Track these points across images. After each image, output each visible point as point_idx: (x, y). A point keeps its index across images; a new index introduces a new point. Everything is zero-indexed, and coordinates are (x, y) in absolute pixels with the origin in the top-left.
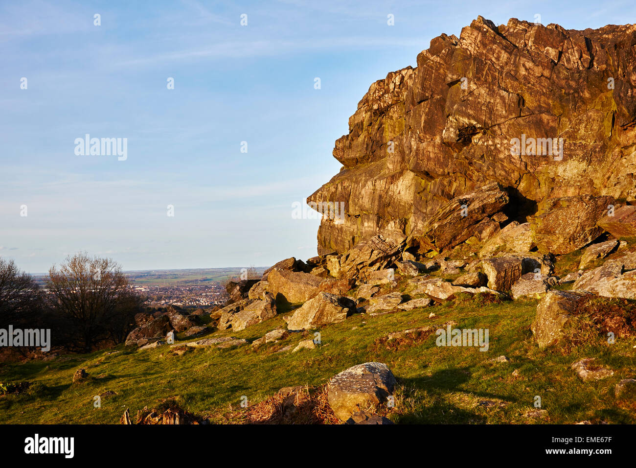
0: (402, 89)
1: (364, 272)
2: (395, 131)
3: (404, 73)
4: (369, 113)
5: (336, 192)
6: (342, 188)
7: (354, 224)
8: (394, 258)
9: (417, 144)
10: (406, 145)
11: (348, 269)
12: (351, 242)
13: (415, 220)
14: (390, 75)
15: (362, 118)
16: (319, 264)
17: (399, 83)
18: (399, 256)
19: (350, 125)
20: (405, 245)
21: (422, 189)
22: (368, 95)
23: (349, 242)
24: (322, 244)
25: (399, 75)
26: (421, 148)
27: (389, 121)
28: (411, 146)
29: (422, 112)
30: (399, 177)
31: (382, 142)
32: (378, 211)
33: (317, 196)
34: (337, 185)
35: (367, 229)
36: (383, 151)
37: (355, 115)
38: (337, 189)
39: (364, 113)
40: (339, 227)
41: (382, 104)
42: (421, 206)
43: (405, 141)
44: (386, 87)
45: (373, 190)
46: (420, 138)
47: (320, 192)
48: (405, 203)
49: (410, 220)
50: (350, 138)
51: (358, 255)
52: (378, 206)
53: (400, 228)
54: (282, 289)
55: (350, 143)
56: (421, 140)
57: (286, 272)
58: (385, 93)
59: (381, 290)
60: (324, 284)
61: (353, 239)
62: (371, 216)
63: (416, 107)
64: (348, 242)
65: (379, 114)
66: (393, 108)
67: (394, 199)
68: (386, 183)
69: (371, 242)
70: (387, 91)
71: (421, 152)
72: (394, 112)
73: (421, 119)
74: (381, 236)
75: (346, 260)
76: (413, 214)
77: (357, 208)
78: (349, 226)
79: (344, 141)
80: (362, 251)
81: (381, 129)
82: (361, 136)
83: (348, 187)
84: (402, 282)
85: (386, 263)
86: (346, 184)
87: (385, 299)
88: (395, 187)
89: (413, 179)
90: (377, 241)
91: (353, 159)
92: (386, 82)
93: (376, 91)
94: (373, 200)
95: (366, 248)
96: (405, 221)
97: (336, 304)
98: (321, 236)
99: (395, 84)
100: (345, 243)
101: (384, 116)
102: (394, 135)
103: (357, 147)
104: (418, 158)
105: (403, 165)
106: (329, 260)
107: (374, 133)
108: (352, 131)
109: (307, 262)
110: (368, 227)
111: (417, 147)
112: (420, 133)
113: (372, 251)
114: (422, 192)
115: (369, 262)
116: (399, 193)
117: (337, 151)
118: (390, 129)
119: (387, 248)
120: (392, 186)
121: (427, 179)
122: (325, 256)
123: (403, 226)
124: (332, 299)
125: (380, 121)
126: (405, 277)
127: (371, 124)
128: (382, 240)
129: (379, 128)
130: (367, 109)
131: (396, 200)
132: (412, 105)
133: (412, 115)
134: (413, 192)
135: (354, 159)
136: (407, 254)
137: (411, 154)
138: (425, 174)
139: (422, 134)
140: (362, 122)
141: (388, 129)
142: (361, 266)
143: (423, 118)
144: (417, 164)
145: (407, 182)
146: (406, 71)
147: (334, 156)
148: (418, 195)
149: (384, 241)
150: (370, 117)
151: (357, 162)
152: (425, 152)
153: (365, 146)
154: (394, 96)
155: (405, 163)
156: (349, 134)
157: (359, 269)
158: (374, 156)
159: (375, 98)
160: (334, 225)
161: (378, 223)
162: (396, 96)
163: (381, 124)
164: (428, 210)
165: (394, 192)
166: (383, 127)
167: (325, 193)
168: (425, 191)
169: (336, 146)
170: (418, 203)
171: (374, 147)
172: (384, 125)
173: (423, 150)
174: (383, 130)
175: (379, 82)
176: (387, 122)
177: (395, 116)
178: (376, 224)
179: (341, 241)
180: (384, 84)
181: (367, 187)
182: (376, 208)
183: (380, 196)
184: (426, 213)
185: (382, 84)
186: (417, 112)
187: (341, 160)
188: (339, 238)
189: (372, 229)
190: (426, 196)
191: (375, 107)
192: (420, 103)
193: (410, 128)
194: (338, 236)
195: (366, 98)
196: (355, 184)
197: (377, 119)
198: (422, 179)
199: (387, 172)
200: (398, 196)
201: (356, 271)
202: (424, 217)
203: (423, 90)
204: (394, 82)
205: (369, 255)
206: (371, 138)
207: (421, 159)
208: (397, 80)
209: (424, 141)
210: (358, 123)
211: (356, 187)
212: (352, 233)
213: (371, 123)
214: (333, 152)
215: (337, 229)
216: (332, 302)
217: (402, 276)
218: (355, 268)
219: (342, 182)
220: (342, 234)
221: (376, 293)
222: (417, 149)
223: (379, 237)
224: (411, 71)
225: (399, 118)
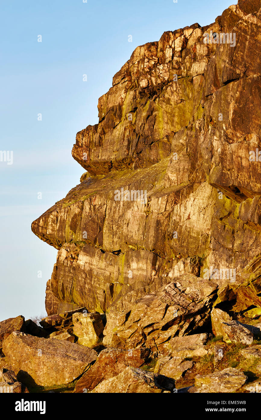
0: (185, 58)
1: (154, 339)
2: (173, 121)
3: (187, 33)
4: (132, 93)
5: (80, 214)
6: (90, 209)
7: (112, 265)
8: (198, 317)
9: (223, 144)
10: (204, 146)
11: (130, 334)
12: (108, 292)
13: (215, 260)
14: (166, 36)
15: (119, 100)
16: (60, 327)
17: (180, 49)
18: (205, 315)
19: (100, 110)
20: (215, 298)
21: (226, 213)
22: (131, 65)
23: (104, 292)
24: (58, 294)
25: (180, 36)
26: (228, 152)
27: (164, 107)
28: (212, 148)
29: (230, 97)
30: (188, 194)
31: (153, 138)
32: (155, 245)
33: (50, 220)
34: (83, 203)
35: (136, 272)
36: (153, 152)
37: (108, 94)
38: (82, 209)
39: (123, 91)
40: (87, 268)
41: (153, 79)
42: (224, 239)
43: (202, 140)
44: (160, 54)
45: (145, 212)
46: (226, 136)
47: (54, 213)
48: (198, 235)
49: (207, 260)
50: (99, 130)
51: (145, 314)
52: (154, 237)
53: (192, 272)
54: (27, 365)
55: (100, 138)
56: (228, 139)
57: (31, 339)
58: (158, 62)
59: (198, 365)
60: (104, 357)
61: (112, 287)
62: (142, 253)
63: (220, 89)
64: (102, 293)
65: (149, 95)
66: (172, 86)
67: (181, 227)
68: (167, 201)
69: (163, 294)
70: (161, 61)
71: (229, 157)
72: (172, 93)
73: (228, 108)
74: (178, 285)
75: (127, 320)
76: (212, 251)
77: (116, 240)
78: (103, 267)
79: (91, 134)
80: (152, 306)
81: (151, 117)
82: (118, 127)
83: (101, 206)
84: (231, 354)
85: (187, 325)
86: (97, 202)
87: (221, 377)
88: (183, 209)
89: (209, 198)
90: (173, 293)
91: (105, 163)
92: (160, 46)
93: (144, 59)
94: (146, 229)
95: (157, 302)
96: (199, 261)
97: (153, 384)
98: (57, 282)
99: (174, 49)
100: (96, 293)
101: (156, 98)
102: (172, 128)
103: (112, 143)
104: (223, 167)
105: (194, 175)
106: (78, 320)
107: (140, 124)
108: (103, 119)
109: (40, 323)
110: (138, 269)
111: (222, 149)
112: (227, 129)
113: (167, 307)
114: (226, 217)
115: (163, 324)
116: (189, 218)
117: (79, 149)
118: (166, 119)
119: (189, 302)
120: (177, 207)
121: (235, 199)
122: (70, 314)
123: (197, 269)
124: (145, 376)
125: (150, 106)
126: (234, 346)
127: (134, 110)
128: (180, 290)
129: (149, 116)
130: (127, 85)
131: (183, 229)
132: (214, 86)
133: (214, 100)
134: (210, 217)
135: (107, 162)
136: (219, 311)
137: (213, 159)
138: (233, 191)
139: (229, 131)
140: (120, 106)
141: (163, 119)
142: (150, 329)
143: (232, 106)
144: (223, 175)
145: (201, 201)
146: (191, 30)
147: (73, 156)
148: (219, 222)
149: (183, 292)
150: (133, 99)
151: (111, 168)
152: (234, 157)
153: (126, 143)
154: (172, 68)
155: (196, 172)
156: (97, 123)
157: (147, 334)
158: (140, 159)
159: (143, 70)
160: (79, 266)
161: (154, 264)
162: (175, 68)
163: (152, 110)
164: (235, 245)
165: (180, 217)
166: (156, 116)
167: (62, 215)
168: (231, 216)
169: (77, 141)
170: (221, 234)
171: (140, 146)
172: (156, 113)
173: (232, 154)
174: (155, 120)
175: (150, 46)
176: (162, 107)
177: (174, 98)
178: (151, 265)
179: (90, 290)
180: (157, 49)
181: (136, 208)
182: (151, 240)
183: (158, 223)
184: (232, 250)
185: (153, 49)
186: (223, 97)
187: (84, 164)
188: (87, 286)
189: (145, 273)
190: (233, 224)
191: (143, 83)
192: (226, 83)
193: (211, 120)
194: (85, 283)
195: (128, 69)
196: (112, 203)
197: (146, 103)
198: (227, 197)
199: (167, 185)
200: (187, 223)
201: (141, 338)
202: (230, 257)
203: (231, 64)
204: (173, 46)
205: (163, 312)
206: (134, 131)
207: (228, 167)
208: (178, 44)
209: (233, 140)
210: (113, 107)
211: (115, 207)
212: (108, 279)
213: (136, 108)
214: (73, 151)
215: (84, 271)
216: (146, 382)
217: (229, 344)
218: (141, 333)
219: (91, 199)
220: (91, 280)
221: (189, 369)
222: (223, 153)
223: (175, 285)
224: (198, 32)
225: (179, 101)
